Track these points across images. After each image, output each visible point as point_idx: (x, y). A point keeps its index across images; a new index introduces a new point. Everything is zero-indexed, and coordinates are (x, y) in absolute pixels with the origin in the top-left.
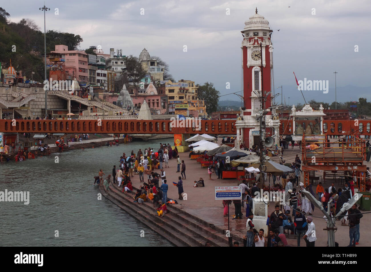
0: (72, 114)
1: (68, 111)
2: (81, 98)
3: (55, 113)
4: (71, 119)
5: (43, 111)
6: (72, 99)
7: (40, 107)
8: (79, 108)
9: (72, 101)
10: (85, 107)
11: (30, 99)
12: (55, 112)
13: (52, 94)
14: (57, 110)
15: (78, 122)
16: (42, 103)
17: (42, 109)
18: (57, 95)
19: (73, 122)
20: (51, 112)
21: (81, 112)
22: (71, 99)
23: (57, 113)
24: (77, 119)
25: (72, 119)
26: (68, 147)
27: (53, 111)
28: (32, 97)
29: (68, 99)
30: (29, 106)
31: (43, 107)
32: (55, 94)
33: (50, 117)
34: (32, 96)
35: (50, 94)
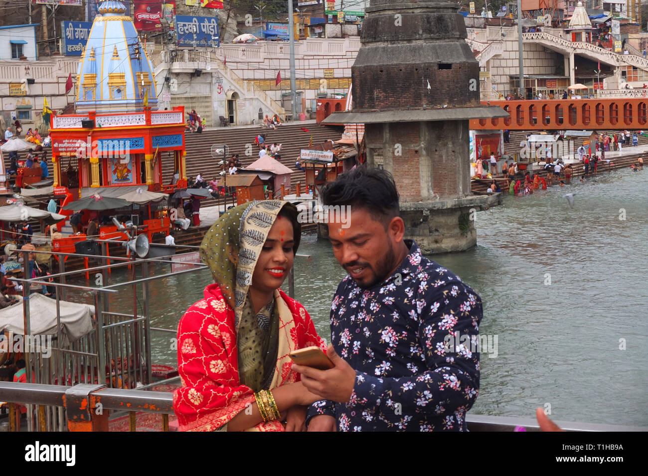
0: (580, 86)
1: (569, 79)
2: (597, 47)
3: (541, 86)
4: (579, 98)
5: (514, 80)
6: (578, 51)
7: (507, 71)
8: (598, 71)
9: (576, 56)
10: (608, 69)
11: (491, 55)
12: (542, 82)
13: (531, 41)
14: (545, 77)
15: (598, 105)
16: (510, 63)
17: (511, 77)
18: (543, 42)
19: (585, 104)
20: (533, 81)
21: (601, 80)
22: (575, 52)
23: (545, 85)
24: (592, 98)
25: (582, 98)
26: (606, 162)
27: (538, 79)
28: (496, 50)
29: (569, 50)
30: (488, 70)
31: (514, 72)
32: (537, 41)
33: (530, 93)
34: (495, 48)
35: (528, 41)
